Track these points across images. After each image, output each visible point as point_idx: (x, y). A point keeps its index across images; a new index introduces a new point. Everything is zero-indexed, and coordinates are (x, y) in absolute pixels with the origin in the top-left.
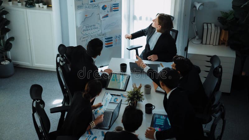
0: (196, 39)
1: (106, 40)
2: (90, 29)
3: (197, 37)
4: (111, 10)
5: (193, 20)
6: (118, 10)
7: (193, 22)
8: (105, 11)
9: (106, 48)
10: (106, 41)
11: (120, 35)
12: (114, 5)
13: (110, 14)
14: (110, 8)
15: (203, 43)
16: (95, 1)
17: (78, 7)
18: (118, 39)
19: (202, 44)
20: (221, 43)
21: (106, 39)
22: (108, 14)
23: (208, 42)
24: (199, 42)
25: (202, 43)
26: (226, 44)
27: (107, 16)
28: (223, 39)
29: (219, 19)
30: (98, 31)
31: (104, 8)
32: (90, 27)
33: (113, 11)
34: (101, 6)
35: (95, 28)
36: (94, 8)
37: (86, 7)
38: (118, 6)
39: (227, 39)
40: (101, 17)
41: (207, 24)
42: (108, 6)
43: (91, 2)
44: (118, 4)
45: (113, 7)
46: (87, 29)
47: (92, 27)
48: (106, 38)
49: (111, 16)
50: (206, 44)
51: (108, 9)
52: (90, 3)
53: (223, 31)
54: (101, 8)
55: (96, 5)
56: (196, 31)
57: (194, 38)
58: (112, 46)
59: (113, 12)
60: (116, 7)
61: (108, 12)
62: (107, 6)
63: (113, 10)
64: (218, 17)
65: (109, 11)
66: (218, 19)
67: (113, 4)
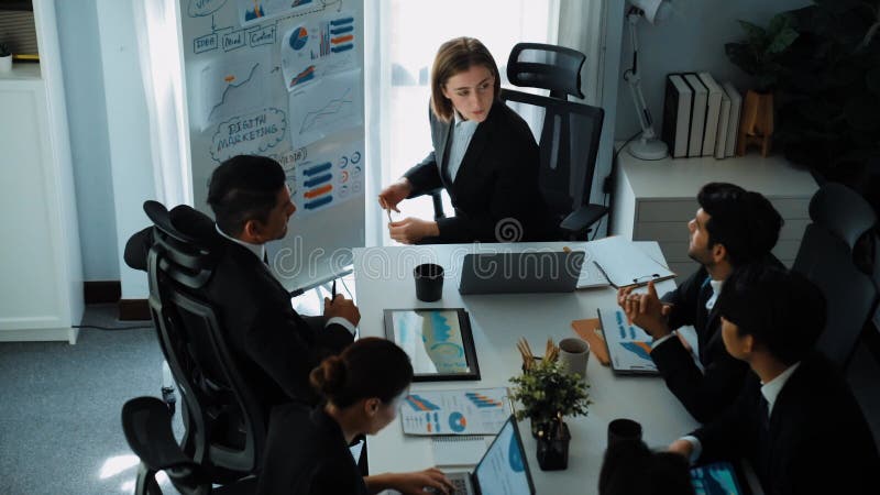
0: (644, 141)
1: (308, 178)
2: (244, 137)
3: (649, 133)
4: (325, 50)
5: (632, 65)
6: (350, 47)
7: (630, 75)
8: (300, 55)
9: (308, 210)
10: (306, 184)
11: (358, 153)
12: (332, 27)
13: (320, 64)
14: (319, 40)
15: (676, 155)
16: (262, 14)
17: (195, 45)
18: (350, 167)
19: (673, 157)
20: (747, 147)
21: (305, 173)
22: (310, 68)
23: (695, 150)
24: (660, 152)
25: (671, 152)
26: (764, 151)
27: (308, 75)
28: (755, 129)
29: (731, 50)
30: (278, 140)
31: (298, 41)
32: (246, 126)
33: (333, 50)
34: (289, 34)
35: (267, 131)
36: (261, 42)
37: (229, 42)
38: (351, 29)
39: (770, 128)
40: (288, 81)
41: (682, 76)
42: (314, 31)
43: (250, 16)
44: (351, 20)
45: (333, 36)
46: (234, 135)
47: (254, 129)
48: (307, 168)
49: (323, 75)
50: (687, 157)
51: (313, 45)
52: (245, 24)
53: (754, 99)
54: (285, 43)
55: (268, 32)
56: (645, 108)
57: (637, 136)
58: (329, 199)
59: (333, 54)
60: (343, 35)
61: (312, 58)
62: (309, 33)
63: (333, 45)
64: (728, 46)
65: (317, 51)
66: (727, 53)
67: (332, 23)
